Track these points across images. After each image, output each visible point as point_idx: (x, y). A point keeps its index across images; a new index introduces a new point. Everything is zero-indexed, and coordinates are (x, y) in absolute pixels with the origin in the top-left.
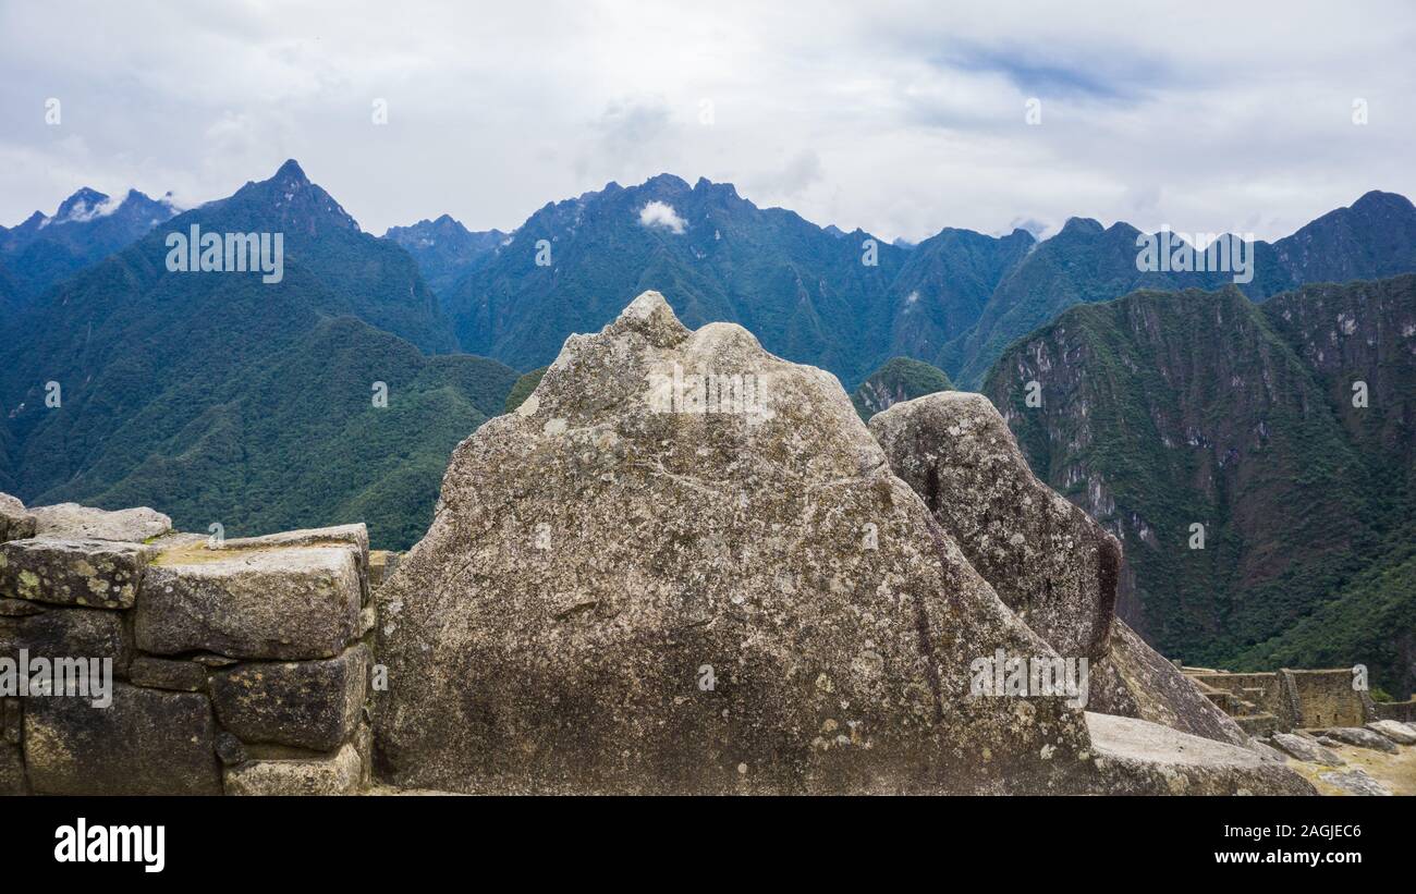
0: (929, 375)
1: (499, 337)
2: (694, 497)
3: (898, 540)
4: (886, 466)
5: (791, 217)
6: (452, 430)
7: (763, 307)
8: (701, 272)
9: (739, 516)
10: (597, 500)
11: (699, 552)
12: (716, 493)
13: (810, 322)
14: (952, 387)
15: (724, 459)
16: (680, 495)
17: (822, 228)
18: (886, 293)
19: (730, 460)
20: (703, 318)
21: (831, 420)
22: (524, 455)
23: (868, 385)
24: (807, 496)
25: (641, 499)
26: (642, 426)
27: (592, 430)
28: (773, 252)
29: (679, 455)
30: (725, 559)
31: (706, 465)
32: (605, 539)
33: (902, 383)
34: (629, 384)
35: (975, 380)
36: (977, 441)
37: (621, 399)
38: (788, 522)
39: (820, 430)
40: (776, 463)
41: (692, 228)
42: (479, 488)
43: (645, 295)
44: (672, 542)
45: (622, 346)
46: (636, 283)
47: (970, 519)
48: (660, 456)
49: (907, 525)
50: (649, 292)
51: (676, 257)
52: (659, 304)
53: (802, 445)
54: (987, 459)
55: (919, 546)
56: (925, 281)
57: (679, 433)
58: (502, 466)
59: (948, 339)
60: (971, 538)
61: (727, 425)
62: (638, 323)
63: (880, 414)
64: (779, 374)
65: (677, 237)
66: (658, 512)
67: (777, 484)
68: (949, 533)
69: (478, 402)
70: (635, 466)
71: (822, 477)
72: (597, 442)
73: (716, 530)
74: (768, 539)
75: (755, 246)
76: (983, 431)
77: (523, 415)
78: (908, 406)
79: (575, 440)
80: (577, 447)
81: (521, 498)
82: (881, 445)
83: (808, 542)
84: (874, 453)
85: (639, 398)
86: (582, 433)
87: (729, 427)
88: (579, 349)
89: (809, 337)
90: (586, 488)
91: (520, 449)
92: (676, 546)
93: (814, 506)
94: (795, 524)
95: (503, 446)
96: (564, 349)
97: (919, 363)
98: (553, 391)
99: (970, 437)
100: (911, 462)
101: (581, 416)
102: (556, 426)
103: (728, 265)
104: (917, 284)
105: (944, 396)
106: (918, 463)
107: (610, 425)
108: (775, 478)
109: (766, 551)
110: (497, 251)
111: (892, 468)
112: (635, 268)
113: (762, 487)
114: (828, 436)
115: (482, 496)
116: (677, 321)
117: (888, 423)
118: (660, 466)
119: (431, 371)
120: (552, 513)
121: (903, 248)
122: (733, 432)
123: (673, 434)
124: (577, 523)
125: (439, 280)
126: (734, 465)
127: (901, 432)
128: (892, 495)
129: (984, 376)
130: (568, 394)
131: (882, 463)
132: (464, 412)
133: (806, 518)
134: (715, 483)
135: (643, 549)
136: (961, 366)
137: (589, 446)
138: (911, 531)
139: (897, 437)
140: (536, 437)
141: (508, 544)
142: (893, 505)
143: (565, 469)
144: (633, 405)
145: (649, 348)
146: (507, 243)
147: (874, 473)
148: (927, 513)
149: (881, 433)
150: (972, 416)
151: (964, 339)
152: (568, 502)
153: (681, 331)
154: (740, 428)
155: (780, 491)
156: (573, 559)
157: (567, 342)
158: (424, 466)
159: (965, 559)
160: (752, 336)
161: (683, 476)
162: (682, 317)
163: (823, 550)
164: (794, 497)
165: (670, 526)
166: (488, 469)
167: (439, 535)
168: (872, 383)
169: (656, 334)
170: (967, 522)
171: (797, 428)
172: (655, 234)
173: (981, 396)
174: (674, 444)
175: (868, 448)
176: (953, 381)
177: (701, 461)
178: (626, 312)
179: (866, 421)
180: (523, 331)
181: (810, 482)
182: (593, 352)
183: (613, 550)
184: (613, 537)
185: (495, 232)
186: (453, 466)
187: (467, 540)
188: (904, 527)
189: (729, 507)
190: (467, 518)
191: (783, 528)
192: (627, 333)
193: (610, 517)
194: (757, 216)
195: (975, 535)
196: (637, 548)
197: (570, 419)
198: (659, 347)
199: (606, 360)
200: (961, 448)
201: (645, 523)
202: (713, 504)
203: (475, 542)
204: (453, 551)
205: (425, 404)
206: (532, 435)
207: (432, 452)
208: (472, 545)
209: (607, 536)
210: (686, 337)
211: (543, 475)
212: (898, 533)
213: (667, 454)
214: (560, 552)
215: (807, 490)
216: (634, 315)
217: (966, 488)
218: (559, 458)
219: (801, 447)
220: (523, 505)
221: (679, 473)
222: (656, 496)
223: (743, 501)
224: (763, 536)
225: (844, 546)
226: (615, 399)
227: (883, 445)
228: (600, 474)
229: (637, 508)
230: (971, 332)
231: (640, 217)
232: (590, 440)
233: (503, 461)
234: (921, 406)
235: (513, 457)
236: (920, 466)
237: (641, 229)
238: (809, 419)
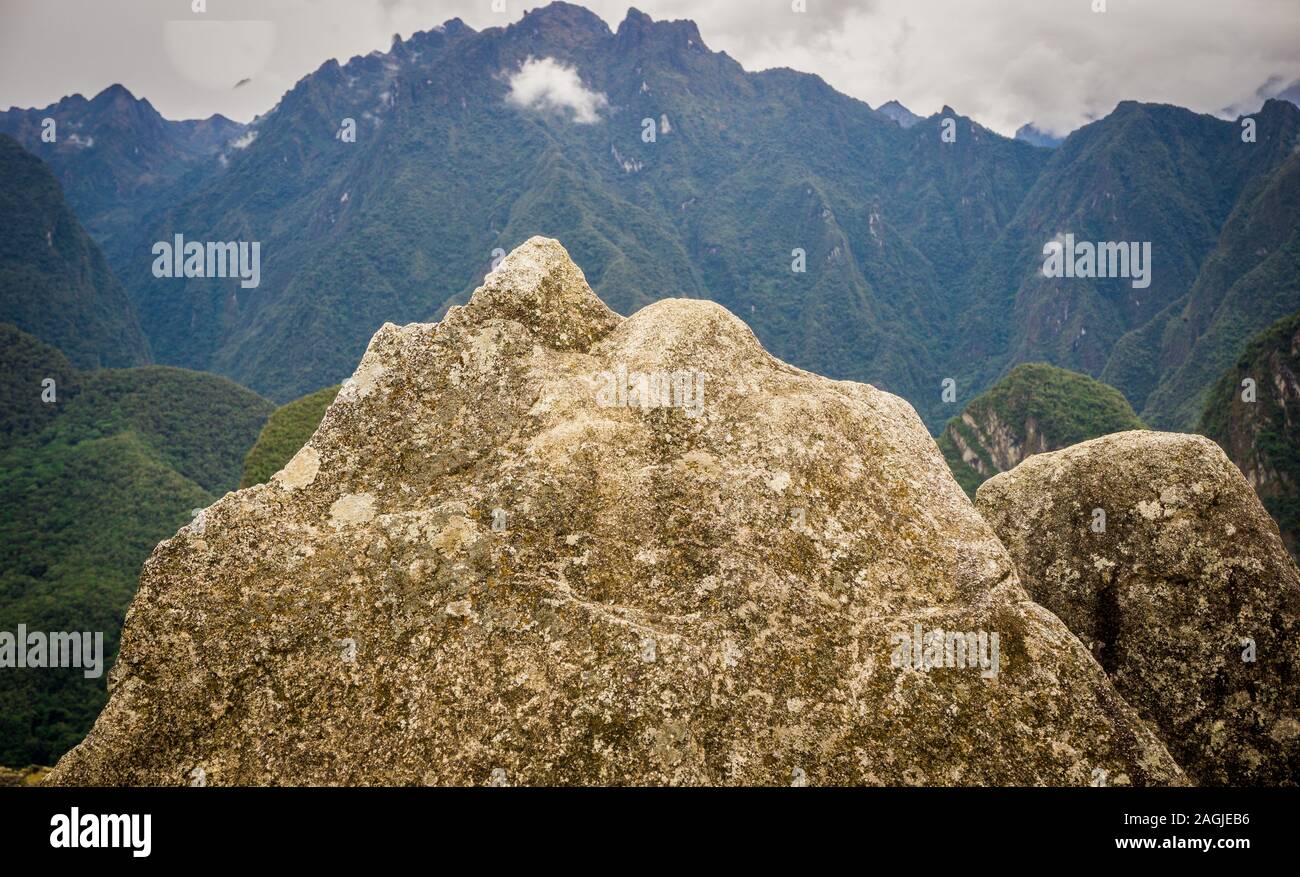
0: (1092, 400)
1: (230, 332)
2: (631, 647)
3: (1041, 732)
4: (1013, 581)
5: (812, 86)
6: (134, 519)
7: (758, 267)
8: (633, 198)
9: (722, 684)
10: (439, 656)
11: (643, 756)
12: (675, 638)
13: (851, 296)
14: (1137, 421)
15: (690, 569)
16: (604, 643)
17: (874, 106)
18: (1001, 237)
19: (701, 571)
20: (637, 291)
21: (902, 491)
22: (290, 567)
23: (968, 420)
24: (855, 643)
25: (526, 651)
26: (526, 506)
27: (426, 515)
28: (777, 157)
29: (602, 563)
30: (695, 769)
31: (655, 582)
32: (455, 732)
33: (1038, 416)
34: (500, 423)
35: (1184, 408)
36: (1197, 530)
37: (484, 453)
38: (819, 694)
39: (880, 510)
40: (793, 577)
41: (613, 110)
42: (199, 635)
43: (528, 245)
44: (588, 738)
45: (483, 346)
46: (504, 222)
47: (1186, 687)
48: (561, 565)
49: (1057, 699)
50: (537, 239)
51: (583, 169)
52: (557, 264)
53: (845, 542)
54: (1217, 566)
55: (1083, 742)
56: (1080, 211)
57: (601, 519)
58: (245, 590)
59: (1129, 327)
60: (1189, 726)
61: (694, 502)
62: (516, 301)
63: (999, 478)
64: (796, 400)
65: (585, 129)
66: (561, 677)
67: (795, 620)
68: (1143, 716)
69: (189, 463)
70: (513, 587)
71: (885, 604)
72: (436, 539)
73: (675, 712)
74: (780, 731)
75: (738, 146)
76: (1207, 511)
77: (288, 487)
78: (1055, 462)
79: (393, 535)
80: (397, 550)
81: (285, 652)
82: (1002, 539)
83: (860, 734)
84: (989, 555)
85: (519, 450)
86: (408, 521)
87: (701, 505)
88: (398, 354)
89: (848, 326)
90: (415, 631)
91: (281, 555)
92: (597, 745)
93: (870, 662)
94: (833, 700)
95: (247, 550)
96: (369, 354)
97: (1070, 375)
98: (347, 438)
99: (1182, 523)
100: (1063, 572)
101: (405, 488)
102: (354, 509)
103: (688, 183)
104: (1067, 214)
105: (1127, 440)
106: (1077, 574)
107: (462, 506)
108: (793, 606)
109: (776, 754)
110: (224, 160)
111: (1025, 585)
112: (500, 192)
113: (766, 625)
114: (896, 521)
115: (204, 649)
116: (592, 297)
117: (1016, 496)
118: (563, 585)
119: (92, 401)
120: (347, 683)
121: (1036, 143)
122: (707, 517)
123: (588, 521)
124: (398, 701)
125: (105, 218)
126: (710, 582)
127: (1042, 513)
128: (1028, 640)
129: (1204, 400)
130: (376, 444)
131: (1004, 576)
132: (160, 483)
133: (855, 686)
134: (673, 618)
135: (531, 752)
136: (1155, 379)
137: (420, 547)
138: (1066, 711)
139: (1033, 522)
140: (313, 531)
141: (258, 746)
142: (1029, 659)
143: (374, 593)
144: (509, 464)
145: (538, 350)
146: (243, 143)
147: (989, 596)
148: (1099, 676)
149: (1001, 511)
150: (1186, 479)
151: (1161, 325)
152: (381, 660)
153: (601, 316)
154: (722, 508)
155: (803, 633)
156: (388, 774)
157: (374, 339)
158: (79, 592)
159: (1178, 770)
160: (742, 325)
161: (609, 605)
162: (599, 287)
163: (890, 752)
164: (831, 644)
165: (584, 706)
166: (218, 595)
167: (116, 731)
168: (975, 416)
169: (552, 322)
170: (1180, 695)
171: (834, 507)
172: (540, 123)
173: (1202, 439)
174: (591, 542)
175: (976, 546)
176: (1138, 410)
177: (645, 573)
178: (491, 280)
179: (971, 491)
180: (276, 321)
181: (862, 615)
182: (427, 360)
183: (472, 754)
184: (471, 730)
185: (218, 120)
186: (145, 592)
187: (175, 740)
188: (1051, 704)
189: (701, 666)
190: (174, 695)
191: (809, 708)
192: (494, 321)
193: (465, 688)
194: (744, 85)
195: (1198, 720)
196: (519, 749)
197: (382, 493)
198: (558, 349)
199: (454, 376)
200: (1164, 543)
201: (535, 700)
202: (669, 660)
203: (191, 744)
204: (145, 764)
205: (80, 466)
206: (307, 527)
207: (97, 563)
208: (185, 751)
209: (459, 726)
210: (612, 329)
211: (329, 606)
212: (1040, 715)
213: (577, 561)
214: (363, 761)
215: (855, 631)
216: (507, 286)
217: (1175, 624)
218: (361, 571)
219: (844, 545)
220: (290, 667)
221: (600, 599)
222: (556, 646)
223: (729, 653)
224: (771, 722)
225: (933, 743)
226: (472, 454)
227: (1006, 540)
228: (443, 603)
229: (518, 670)
230: (1176, 311)
231: (510, 89)
232: (423, 534)
233: (248, 580)
234: (1081, 459)
235: (267, 570)
236: (1082, 581)
237: (513, 113)
238: (857, 489)
